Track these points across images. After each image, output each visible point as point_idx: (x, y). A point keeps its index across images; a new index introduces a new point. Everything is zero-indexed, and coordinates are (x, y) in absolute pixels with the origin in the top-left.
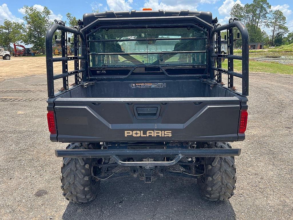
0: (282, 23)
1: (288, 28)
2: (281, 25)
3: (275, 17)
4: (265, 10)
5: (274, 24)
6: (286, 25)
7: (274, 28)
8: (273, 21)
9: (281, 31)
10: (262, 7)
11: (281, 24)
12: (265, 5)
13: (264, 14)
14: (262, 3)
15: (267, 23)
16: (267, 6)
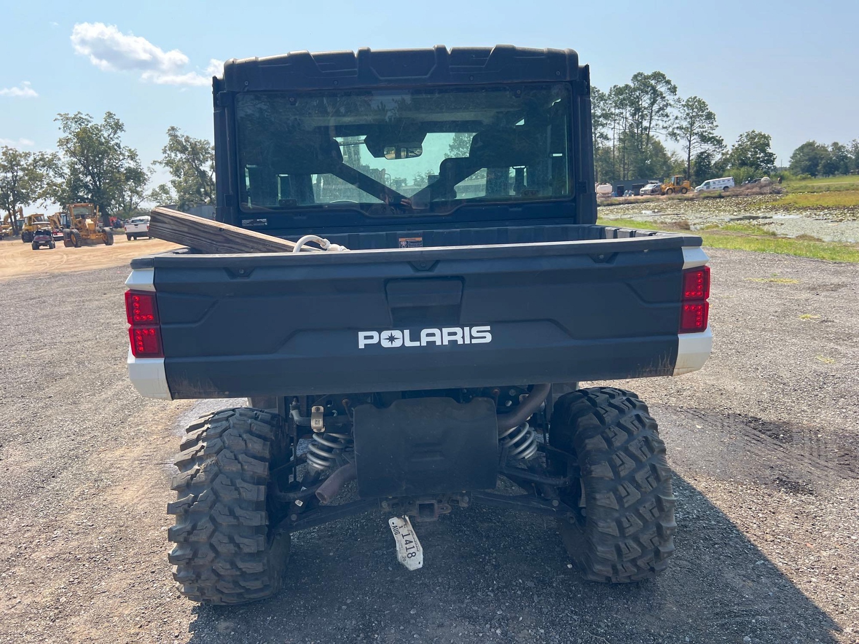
0: (707, 129)
1: (722, 140)
2: (704, 134)
3: (688, 114)
4: (663, 98)
5: (689, 131)
6: (716, 133)
7: (690, 141)
8: (685, 124)
9: (708, 147)
10: (655, 91)
11: (704, 130)
12: (661, 85)
13: (661, 109)
14: (653, 82)
15: (670, 129)
16: (668, 89)
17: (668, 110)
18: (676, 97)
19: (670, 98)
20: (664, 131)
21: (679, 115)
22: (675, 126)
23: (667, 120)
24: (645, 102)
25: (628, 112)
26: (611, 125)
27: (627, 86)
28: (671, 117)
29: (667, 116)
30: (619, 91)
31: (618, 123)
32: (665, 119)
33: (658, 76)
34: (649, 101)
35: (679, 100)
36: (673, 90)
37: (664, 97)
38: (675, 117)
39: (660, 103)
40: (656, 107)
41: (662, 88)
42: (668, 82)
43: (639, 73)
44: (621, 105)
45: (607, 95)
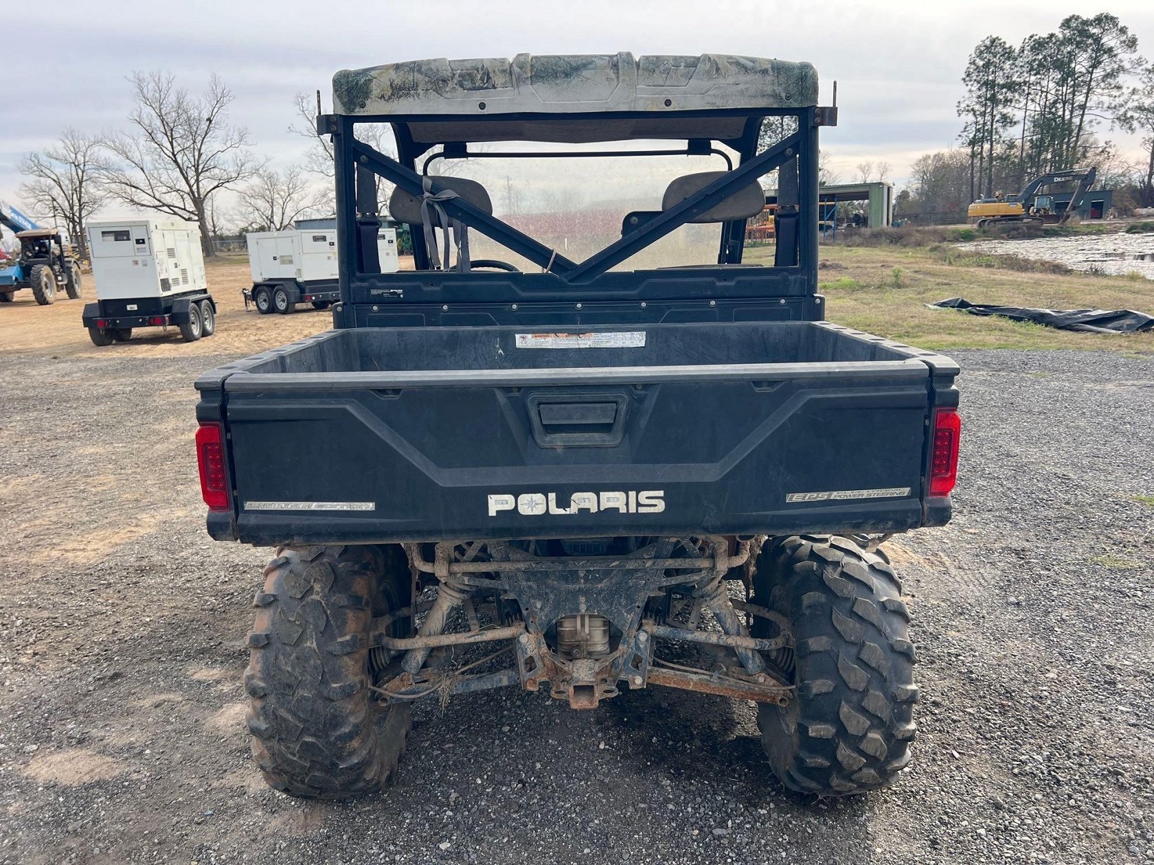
4: (1113, 57)
10: (1098, 45)
12: (1110, 37)
13: (1107, 76)
14: (1095, 31)
15: (1122, 110)
16: (1121, 42)
17: (1122, 79)
18: (1135, 56)
19: (1125, 57)
20: (1109, 114)
21: (1140, 86)
22: (1130, 105)
23: (1118, 94)
24: (1081, 63)
25: (1050, 81)
26: (1020, 102)
27: (1052, 35)
28: (1124, 90)
29: (1119, 88)
30: (1039, 45)
31: (1032, 100)
32: (1115, 92)
33: (1104, 20)
34: (1086, 64)
35: (1139, 62)
36: (1132, 43)
37: (1115, 55)
38: (1130, 90)
39: (1107, 65)
40: (1098, 73)
41: (1109, 40)
42: (1123, 31)
43: (1073, 16)
44: (1039, 68)
45: (1017, 51)
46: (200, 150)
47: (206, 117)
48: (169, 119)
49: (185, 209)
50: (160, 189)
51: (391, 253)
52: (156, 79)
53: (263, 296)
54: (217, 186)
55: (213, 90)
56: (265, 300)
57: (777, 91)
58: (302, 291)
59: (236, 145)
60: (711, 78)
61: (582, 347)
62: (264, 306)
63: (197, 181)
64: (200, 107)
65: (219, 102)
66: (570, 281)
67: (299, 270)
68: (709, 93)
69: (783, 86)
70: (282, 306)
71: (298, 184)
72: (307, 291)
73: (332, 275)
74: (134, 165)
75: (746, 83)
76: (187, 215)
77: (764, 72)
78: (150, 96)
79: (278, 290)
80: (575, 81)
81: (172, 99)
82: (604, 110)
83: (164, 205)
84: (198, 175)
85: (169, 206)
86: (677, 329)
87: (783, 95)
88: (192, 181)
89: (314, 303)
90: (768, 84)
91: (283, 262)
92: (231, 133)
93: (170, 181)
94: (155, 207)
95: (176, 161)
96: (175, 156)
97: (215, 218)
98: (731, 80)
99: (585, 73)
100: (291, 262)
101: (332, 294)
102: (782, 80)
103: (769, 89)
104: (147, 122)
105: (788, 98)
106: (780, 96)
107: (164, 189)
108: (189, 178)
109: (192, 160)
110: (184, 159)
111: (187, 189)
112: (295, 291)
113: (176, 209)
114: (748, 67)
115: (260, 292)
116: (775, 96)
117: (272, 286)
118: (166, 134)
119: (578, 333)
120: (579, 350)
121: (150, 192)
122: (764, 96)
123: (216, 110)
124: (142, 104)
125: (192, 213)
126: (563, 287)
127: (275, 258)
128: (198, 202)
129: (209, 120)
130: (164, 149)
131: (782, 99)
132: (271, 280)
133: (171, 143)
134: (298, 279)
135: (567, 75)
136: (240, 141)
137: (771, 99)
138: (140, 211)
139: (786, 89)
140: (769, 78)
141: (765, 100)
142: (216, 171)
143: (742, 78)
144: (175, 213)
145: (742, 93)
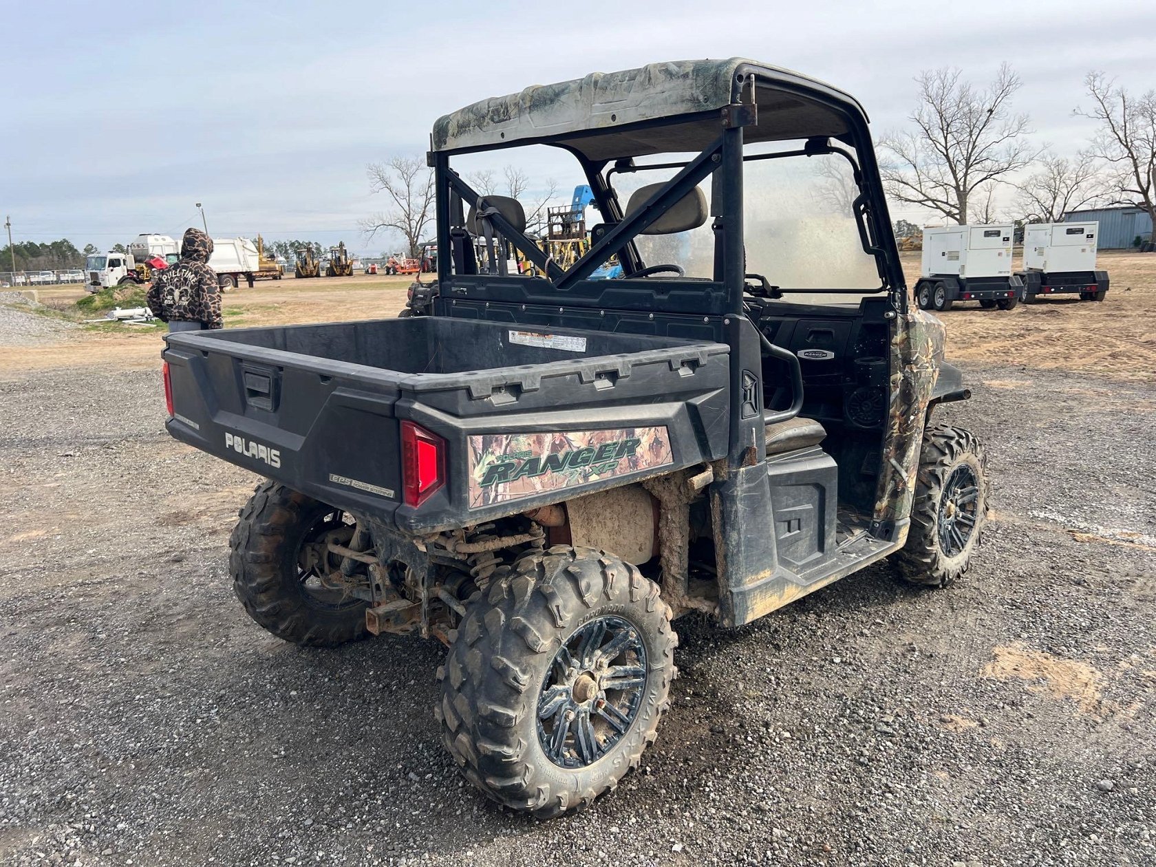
46: (974, 142)
47: (987, 107)
48: (947, 115)
49: (947, 203)
50: (927, 184)
51: (1088, 249)
52: (942, 76)
53: (925, 292)
54: (985, 178)
55: (1000, 79)
56: (926, 296)
57: (695, 95)
58: (962, 288)
59: (1014, 135)
60: (645, 89)
61: (547, 346)
62: (924, 303)
63: (966, 175)
64: (982, 99)
65: (1004, 92)
66: (558, 287)
67: (963, 267)
68: (642, 104)
69: (701, 88)
70: (939, 302)
71: (1090, 171)
72: (967, 288)
73: (1001, 272)
74: (907, 162)
75: (670, 90)
76: (947, 208)
77: (686, 76)
78: (933, 93)
79: (938, 287)
80: (556, 105)
81: (955, 94)
82: (569, 131)
83: (929, 199)
84: (968, 167)
85: (933, 201)
86: (607, 338)
87: (701, 98)
88: (960, 175)
89: (981, 302)
90: (686, 89)
91: (951, 258)
92: (1010, 123)
93: (939, 174)
94: (920, 202)
95: (947, 156)
96: (947, 150)
97: (990, 211)
98: (659, 88)
99: (563, 98)
100: (957, 258)
101: (996, 293)
102: (700, 82)
103: (687, 94)
104: (926, 119)
105: (706, 100)
106: (698, 99)
107: (933, 184)
108: (957, 171)
109: (965, 153)
110: (956, 154)
111: (953, 183)
112: (954, 287)
113: (939, 203)
114: (674, 73)
115: (923, 288)
116: (694, 100)
117: (935, 282)
118: (942, 129)
119: (544, 334)
120: (544, 349)
121: (917, 187)
122: (683, 101)
123: (1000, 99)
124: (924, 102)
125: (953, 206)
126: (553, 293)
127: (944, 254)
128: (962, 195)
129: (991, 111)
130: (938, 145)
131: (700, 102)
132: (937, 275)
133: (946, 138)
134: (960, 276)
135: (552, 101)
136: (1019, 129)
137: (690, 104)
138: (903, 206)
139: (703, 92)
140: (689, 82)
141: (684, 105)
142: (988, 163)
143: (668, 85)
144: (938, 207)
145: (665, 100)
